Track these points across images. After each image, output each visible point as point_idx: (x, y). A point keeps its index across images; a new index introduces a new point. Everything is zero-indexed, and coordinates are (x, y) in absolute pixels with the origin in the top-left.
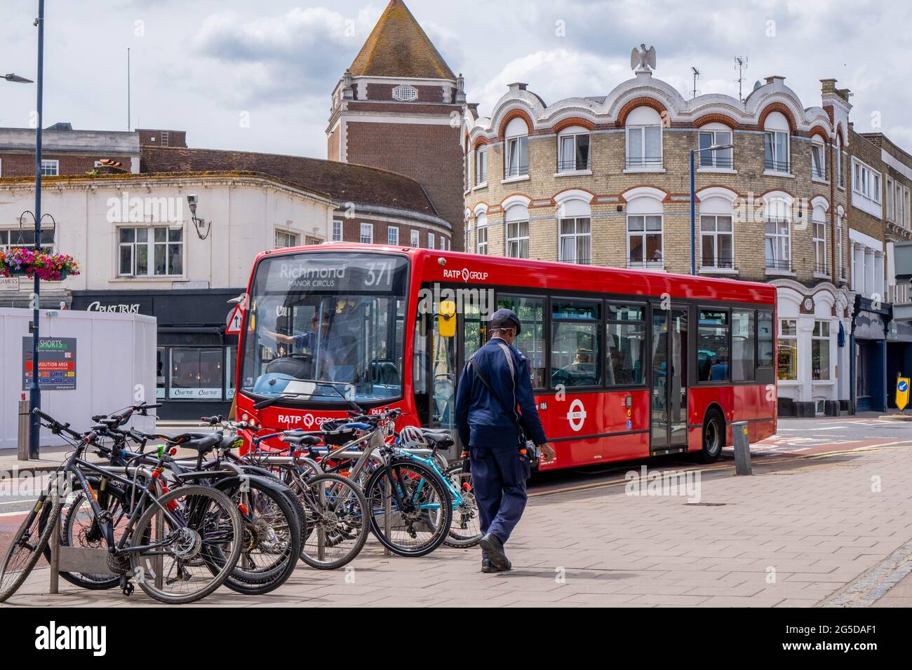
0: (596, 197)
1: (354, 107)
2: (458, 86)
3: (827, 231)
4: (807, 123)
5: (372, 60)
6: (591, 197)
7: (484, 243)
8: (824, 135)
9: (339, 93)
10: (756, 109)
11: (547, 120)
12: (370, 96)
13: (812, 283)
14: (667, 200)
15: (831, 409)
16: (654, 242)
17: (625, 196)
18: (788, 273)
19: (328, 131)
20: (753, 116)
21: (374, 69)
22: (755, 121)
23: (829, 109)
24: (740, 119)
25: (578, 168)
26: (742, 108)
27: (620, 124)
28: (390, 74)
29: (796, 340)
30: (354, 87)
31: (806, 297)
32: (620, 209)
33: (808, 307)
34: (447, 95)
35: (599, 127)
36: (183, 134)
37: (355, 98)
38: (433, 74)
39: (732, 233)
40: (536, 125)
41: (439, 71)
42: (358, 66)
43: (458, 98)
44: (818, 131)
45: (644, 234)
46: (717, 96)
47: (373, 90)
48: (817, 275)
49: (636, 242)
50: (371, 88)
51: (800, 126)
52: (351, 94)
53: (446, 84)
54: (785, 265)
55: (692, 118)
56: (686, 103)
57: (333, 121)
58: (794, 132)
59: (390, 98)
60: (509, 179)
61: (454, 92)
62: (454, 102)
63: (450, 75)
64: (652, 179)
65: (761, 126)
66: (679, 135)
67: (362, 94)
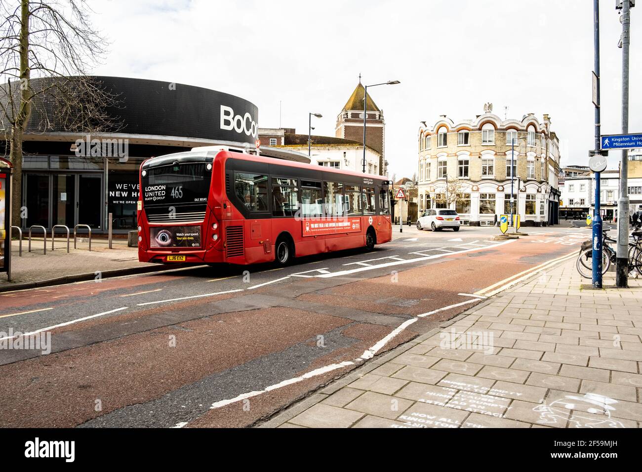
0: (471, 153)
1: (347, 121)
2: (381, 114)
3: (544, 165)
4: (541, 129)
5: (353, 105)
6: (469, 153)
7: (428, 168)
8: (545, 133)
9: (341, 116)
10: (525, 123)
11: (454, 128)
12: (352, 117)
13: (541, 182)
14: (496, 154)
15: (544, 224)
16: (491, 168)
17: (481, 153)
18: (534, 179)
19: (336, 129)
20: (524, 127)
21: (353, 108)
22: (525, 128)
23: (546, 124)
24: (520, 128)
25: (465, 143)
26: (520, 123)
27: (480, 129)
28: (358, 109)
29: (535, 201)
30: (347, 114)
31: (539, 187)
32: (479, 157)
33: (540, 190)
34: (377, 117)
35: (473, 130)
36: (295, 130)
37: (347, 118)
38: (373, 110)
39: (516, 166)
40: (450, 129)
41: (375, 109)
42: (348, 106)
43: (381, 118)
44: (543, 132)
45: (487, 166)
46: (513, 120)
47: (354, 115)
48: (542, 180)
49: (484, 168)
50: (352, 114)
51: (539, 130)
52: (346, 116)
53: (377, 113)
54: (532, 176)
55: (504, 127)
56: (503, 122)
57: (337, 126)
58: (537, 132)
59: (359, 118)
60: (439, 147)
61: (380, 116)
62: (379, 119)
63: (378, 110)
64: (490, 148)
65: (527, 130)
66: (500, 133)
67: (350, 116)
